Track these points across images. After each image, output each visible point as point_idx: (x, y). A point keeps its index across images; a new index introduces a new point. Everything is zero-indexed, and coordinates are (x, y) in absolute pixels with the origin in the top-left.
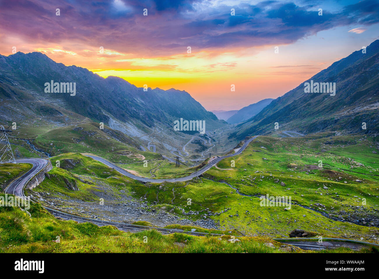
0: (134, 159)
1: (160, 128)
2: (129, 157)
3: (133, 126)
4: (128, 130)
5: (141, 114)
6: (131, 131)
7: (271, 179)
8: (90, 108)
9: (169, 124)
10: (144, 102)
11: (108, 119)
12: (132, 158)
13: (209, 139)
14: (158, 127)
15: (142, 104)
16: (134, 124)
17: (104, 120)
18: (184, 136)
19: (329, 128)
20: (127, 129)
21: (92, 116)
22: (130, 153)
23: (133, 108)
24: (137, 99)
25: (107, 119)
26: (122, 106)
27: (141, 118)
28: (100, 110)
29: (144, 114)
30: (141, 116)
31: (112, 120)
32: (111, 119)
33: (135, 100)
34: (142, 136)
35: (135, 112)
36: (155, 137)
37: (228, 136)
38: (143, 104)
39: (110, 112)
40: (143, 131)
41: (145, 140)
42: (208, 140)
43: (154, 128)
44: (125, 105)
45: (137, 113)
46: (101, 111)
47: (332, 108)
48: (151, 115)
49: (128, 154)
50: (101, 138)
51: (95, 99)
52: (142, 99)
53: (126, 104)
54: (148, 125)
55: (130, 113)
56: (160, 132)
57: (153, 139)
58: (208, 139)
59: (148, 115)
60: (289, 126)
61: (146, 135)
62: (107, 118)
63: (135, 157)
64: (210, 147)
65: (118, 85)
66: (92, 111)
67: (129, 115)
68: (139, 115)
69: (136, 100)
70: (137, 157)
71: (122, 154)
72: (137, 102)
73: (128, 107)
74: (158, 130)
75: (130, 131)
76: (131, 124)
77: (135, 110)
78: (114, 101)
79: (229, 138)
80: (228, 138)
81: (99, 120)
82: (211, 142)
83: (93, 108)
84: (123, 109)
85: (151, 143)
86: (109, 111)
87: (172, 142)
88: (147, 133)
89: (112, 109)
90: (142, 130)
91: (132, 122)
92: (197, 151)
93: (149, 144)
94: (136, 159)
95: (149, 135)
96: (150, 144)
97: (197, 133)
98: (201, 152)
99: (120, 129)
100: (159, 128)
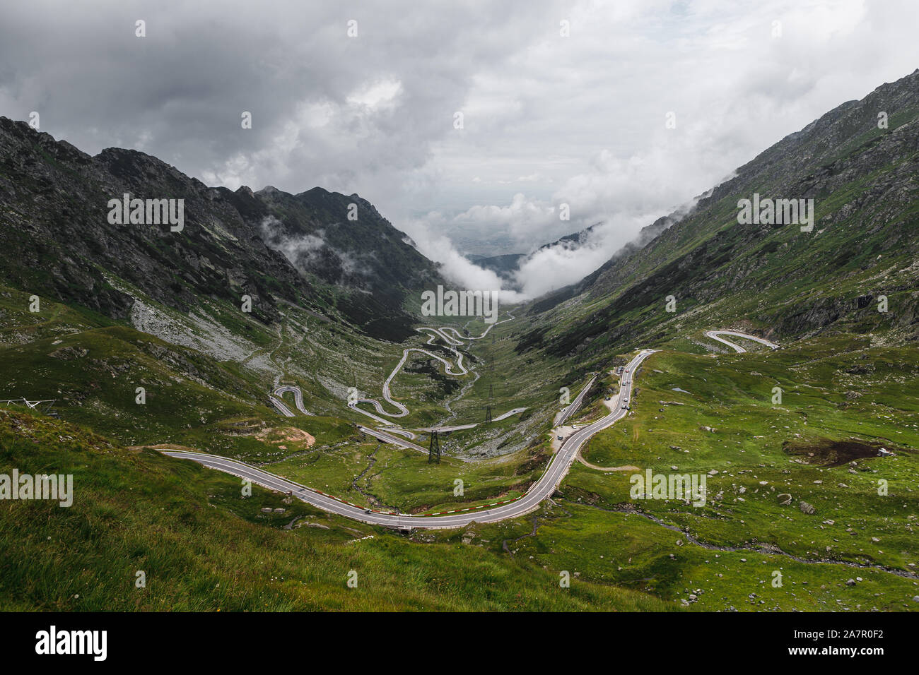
0: (281, 444)
1: (298, 324)
2: (262, 440)
3: (212, 323)
4: (202, 340)
5: (232, 282)
6: (213, 341)
7: (767, 495)
8: (64, 268)
9: (324, 312)
10: (235, 239)
11: (128, 304)
12: (275, 444)
13: (457, 353)
14: (292, 324)
15: (230, 244)
16: (216, 318)
17: (117, 308)
18: (378, 350)
19: (847, 322)
20: (198, 337)
21: (72, 295)
22: (262, 426)
23: (205, 262)
24: (213, 229)
25: (124, 305)
26: (167, 257)
27: (235, 295)
28: (95, 273)
29: (243, 281)
30: (233, 288)
31: (142, 306)
32: (139, 305)
33: (206, 234)
34: (251, 358)
35: (211, 276)
36: (289, 359)
37: (517, 343)
38: (235, 247)
39: (134, 281)
40: (248, 338)
41: (263, 372)
42: (453, 359)
43: (279, 328)
44: (177, 252)
45: (219, 277)
46: (101, 277)
47: (844, 260)
48: (263, 281)
49: (257, 430)
50: (156, 381)
51: (75, 234)
52: (229, 229)
53: (181, 250)
54: (261, 320)
55: (198, 277)
56: (301, 339)
57: (286, 365)
58: (454, 354)
59: (256, 284)
60: (718, 314)
61: (262, 353)
62: (124, 300)
63: (283, 437)
64: (465, 382)
65: (140, 181)
66: (69, 278)
67: (196, 285)
68: (226, 283)
69: (210, 232)
70: (288, 438)
71: (238, 431)
72: (212, 238)
73: (188, 258)
74: (294, 333)
75: (209, 343)
76: (205, 318)
77: (212, 267)
78: (138, 240)
79: (520, 349)
80: (516, 350)
81: (96, 309)
82: (464, 363)
83: (74, 267)
84: (173, 267)
85: (284, 379)
86: (128, 274)
87: (346, 372)
88: (261, 344)
89: (138, 268)
90: (245, 336)
91: (208, 310)
92: (430, 397)
93: (276, 382)
94: (287, 446)
95: (269, 351)
96: (281, 383)
97: (414, 337)
98: (442, 398)
99: (175, 337)
100: (296, 325)
